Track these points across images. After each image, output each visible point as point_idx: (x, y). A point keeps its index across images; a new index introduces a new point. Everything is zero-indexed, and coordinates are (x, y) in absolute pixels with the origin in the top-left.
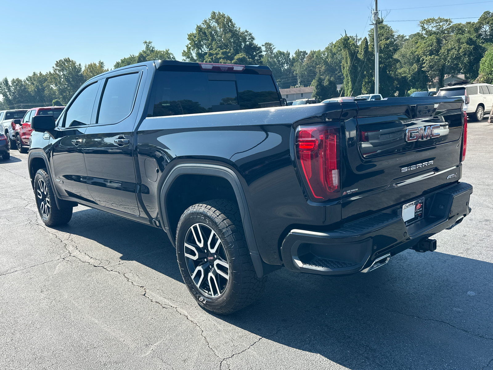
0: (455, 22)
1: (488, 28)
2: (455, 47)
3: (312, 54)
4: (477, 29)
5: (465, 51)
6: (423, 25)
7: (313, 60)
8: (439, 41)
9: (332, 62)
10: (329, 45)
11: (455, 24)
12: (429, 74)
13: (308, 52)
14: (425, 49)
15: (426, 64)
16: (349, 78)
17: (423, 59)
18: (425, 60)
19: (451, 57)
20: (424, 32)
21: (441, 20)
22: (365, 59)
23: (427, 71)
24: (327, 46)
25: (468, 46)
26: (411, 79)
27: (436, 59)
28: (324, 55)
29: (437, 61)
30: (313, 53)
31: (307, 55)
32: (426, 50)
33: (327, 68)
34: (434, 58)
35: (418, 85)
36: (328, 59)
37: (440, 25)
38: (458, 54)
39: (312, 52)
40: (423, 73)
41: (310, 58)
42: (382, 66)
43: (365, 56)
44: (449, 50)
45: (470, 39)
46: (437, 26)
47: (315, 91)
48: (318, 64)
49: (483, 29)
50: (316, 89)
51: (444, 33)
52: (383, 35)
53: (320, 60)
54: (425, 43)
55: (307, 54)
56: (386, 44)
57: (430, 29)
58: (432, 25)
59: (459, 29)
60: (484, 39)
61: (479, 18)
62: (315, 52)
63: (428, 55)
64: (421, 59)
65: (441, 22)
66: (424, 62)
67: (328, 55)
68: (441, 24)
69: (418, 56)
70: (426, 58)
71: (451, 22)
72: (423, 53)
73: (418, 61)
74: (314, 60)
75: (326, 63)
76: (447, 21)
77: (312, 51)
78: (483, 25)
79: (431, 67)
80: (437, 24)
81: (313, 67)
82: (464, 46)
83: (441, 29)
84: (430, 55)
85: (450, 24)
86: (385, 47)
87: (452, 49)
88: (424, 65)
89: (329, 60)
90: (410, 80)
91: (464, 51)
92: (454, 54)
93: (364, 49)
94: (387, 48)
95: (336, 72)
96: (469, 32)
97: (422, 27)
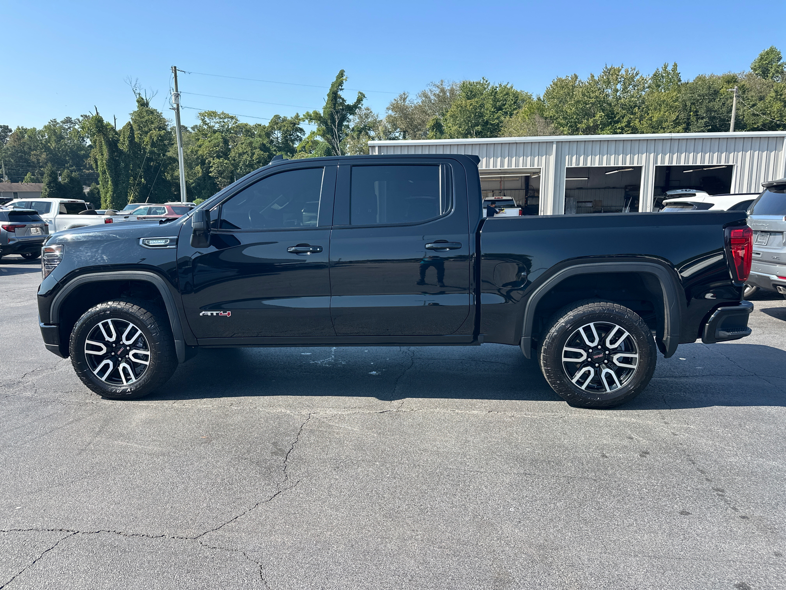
0: (242, 121)
1: (279, 135)
2: (247, 152)
3: (20, 132)
4: (268, 135)
5: (260, 158)
6: (203, 118)
7: (23, 142)
8: (226, 142)
9: (59, 149)
10: (49, 123)
11: (241, 124)
12: (218, 181)
13: (14, 128)
14: (211, 149)
15: (213, 168)
16: (108, 176)
17: (210, 162)
18: (212, 164)
19: (244, 163)
20: (205, 127)
21: (227, 116)
22: (130, 152)
23: (216, 178)
24: (47, 124)
25: (262, 153)
26: (195, 185)
27: (226, 164)
28: (42, 137)
29: (227, 166)
30: (22, 132)
31: (11, 133)
32: (212, 151)
33: (50, 157)
34: (223, 161)
35: (205, 193)
36: (51, 144)
37: (224, 122)
38: (252, 160)
39: (20, 129)
40: (209, 179)
41: (17, 139)
42: (153, 164)
43: (130, 147)
44: (240, 155)
45: (264, 145)
46: (220, 122)
47: (46, 190)
48: (34, 150)
49: (275, 135)
50: (48, 187)
51: (231, 133)
52: (152, 123)
53: (36, 143)
54: (209, 142)
55: (11, 131)
56: (160, 136)
57: (212, 124)
58: (215, 120)
59: (248, 131)
60: (277, 147)
61: (270, 121)
62: (26, 130)
63: (215, 157)
64: (207, 161)
65: (225, 118)
66: (211, 165)
67: (49, 137)
68: (226, 120)
69: (202, 157)
70: (214, 161)
71: (237, 120)
72: (208, 153)
73: (203, 163)
74: (25, 143)
75: (47, 149)
76: (232, 118)
77: (20, 127)
78: (275, 130)
79: (220, 173)
80: (221, 120)
81: (25, 153)
82: (258, 152)
83: (226, 127)
84: (219, 157)
85: (236, 123)
86: (158, 139)
87: (244, 153)
88: (211, 170)
89: (53, 145)
90: (193, 187)
91: (258, 158)
92: (246, 160)
93: (129, 137)
94: (162, 140)
95: (66, 165)
96: (260, 136)
97: (203, 120)
